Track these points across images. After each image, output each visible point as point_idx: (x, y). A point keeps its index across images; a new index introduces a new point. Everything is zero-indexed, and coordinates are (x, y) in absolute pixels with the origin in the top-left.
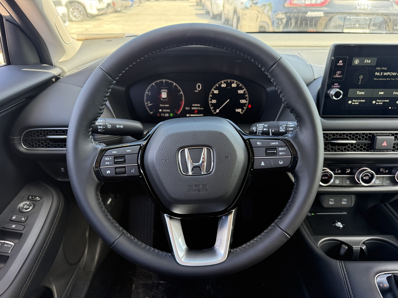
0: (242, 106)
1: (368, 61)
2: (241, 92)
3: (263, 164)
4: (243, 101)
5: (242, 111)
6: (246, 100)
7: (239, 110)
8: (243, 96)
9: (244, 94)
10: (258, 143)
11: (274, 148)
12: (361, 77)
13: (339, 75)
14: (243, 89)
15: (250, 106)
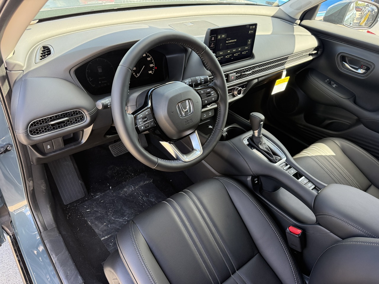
0: (151, 69)
1: (223, 36)
2: (149, 59)
3: (206, 102)
4: (151, 65)
5: (152, 72)
6: (153, 64)
7: (150, 72)
8: (150, 62)
9: (151, 60)
10: (202, 92)
11: (209, 93)
12: (221, 45)
13: (213, 45)
14: (150, 57)
15: (156, 68)
